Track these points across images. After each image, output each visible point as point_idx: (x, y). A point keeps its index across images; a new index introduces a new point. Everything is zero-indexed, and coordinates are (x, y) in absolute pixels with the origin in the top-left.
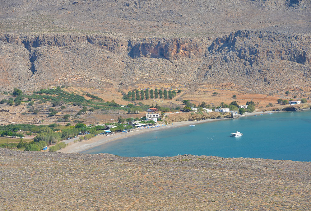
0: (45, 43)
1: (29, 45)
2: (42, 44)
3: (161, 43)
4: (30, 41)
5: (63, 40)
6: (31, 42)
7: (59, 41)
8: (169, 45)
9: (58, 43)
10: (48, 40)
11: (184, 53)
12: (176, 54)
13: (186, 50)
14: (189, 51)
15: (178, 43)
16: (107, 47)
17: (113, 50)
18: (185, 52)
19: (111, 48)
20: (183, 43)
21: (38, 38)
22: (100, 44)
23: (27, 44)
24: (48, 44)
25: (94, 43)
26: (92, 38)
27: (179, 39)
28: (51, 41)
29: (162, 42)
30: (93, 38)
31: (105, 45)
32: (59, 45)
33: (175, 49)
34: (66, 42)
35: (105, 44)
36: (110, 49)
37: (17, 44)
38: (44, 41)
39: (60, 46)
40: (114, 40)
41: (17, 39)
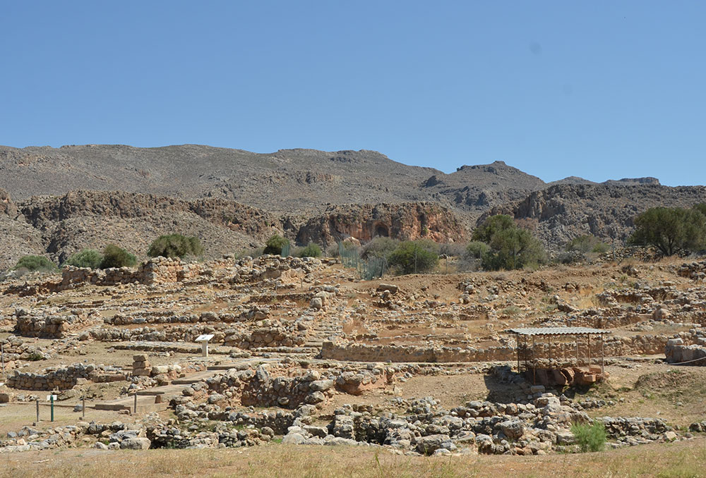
0: (86, 210)
1: (40, 218)
2: (78, 212)
3: (380, 213)
4: (42, 208)
5: (135, 203)
6: (43, 210)
7: (125, 204)
8: (403, 217)
9: (121, 210)
10: (92, 201)
11: (435, 237)
12: (419, 237)
13: (439, 231)
14: (445, 232)
15: (422, 212)
16: (241, 226)
17: (255, 232)
18: (437, 235)
19: (251, 228)
20: (432, 213)
21: (65, 198)
22: (225, 219)
23: (32, 215)
24: (93, 211)
25: (209, 216)
26: (203, 205)
27: (422, 204)
28: (101, 203)
29: (381, 210)
30: (206, 205)
31: (236, 222)
32: (125, 214)
33: (416, 227)
34: (142, 209)
35: (236, 219)
36: (247, 231)
37: (6, 212)
38: (84, 205)
39: (127, 215)
40: (254, 212)
41: (5, 201)
